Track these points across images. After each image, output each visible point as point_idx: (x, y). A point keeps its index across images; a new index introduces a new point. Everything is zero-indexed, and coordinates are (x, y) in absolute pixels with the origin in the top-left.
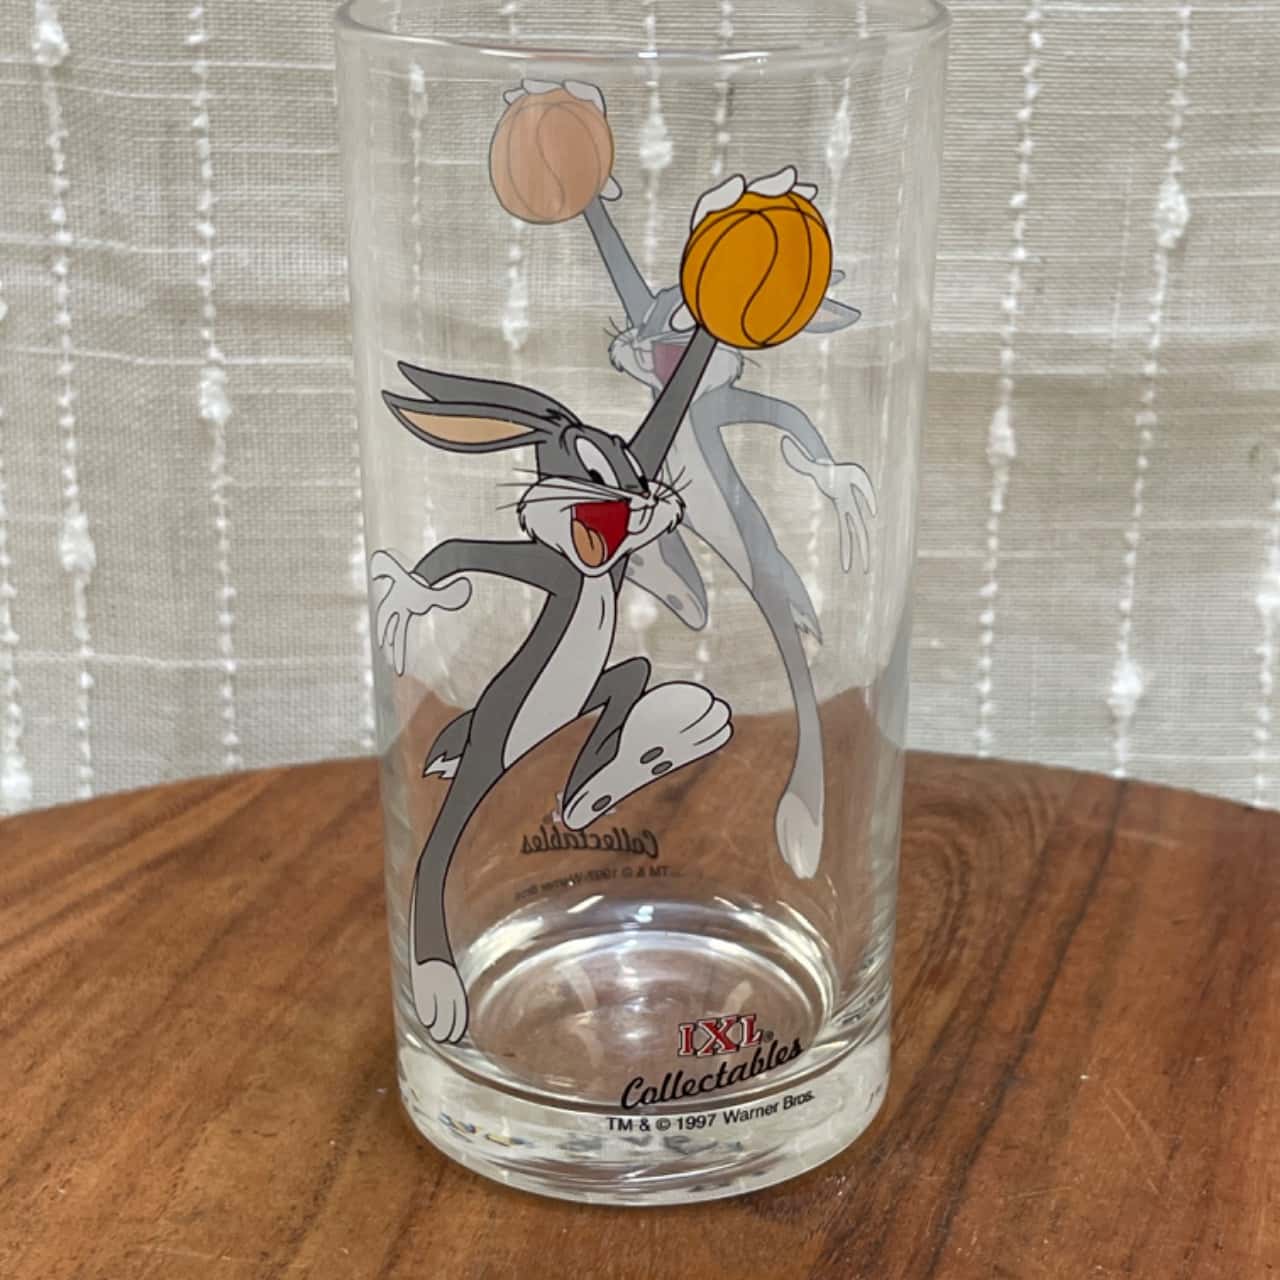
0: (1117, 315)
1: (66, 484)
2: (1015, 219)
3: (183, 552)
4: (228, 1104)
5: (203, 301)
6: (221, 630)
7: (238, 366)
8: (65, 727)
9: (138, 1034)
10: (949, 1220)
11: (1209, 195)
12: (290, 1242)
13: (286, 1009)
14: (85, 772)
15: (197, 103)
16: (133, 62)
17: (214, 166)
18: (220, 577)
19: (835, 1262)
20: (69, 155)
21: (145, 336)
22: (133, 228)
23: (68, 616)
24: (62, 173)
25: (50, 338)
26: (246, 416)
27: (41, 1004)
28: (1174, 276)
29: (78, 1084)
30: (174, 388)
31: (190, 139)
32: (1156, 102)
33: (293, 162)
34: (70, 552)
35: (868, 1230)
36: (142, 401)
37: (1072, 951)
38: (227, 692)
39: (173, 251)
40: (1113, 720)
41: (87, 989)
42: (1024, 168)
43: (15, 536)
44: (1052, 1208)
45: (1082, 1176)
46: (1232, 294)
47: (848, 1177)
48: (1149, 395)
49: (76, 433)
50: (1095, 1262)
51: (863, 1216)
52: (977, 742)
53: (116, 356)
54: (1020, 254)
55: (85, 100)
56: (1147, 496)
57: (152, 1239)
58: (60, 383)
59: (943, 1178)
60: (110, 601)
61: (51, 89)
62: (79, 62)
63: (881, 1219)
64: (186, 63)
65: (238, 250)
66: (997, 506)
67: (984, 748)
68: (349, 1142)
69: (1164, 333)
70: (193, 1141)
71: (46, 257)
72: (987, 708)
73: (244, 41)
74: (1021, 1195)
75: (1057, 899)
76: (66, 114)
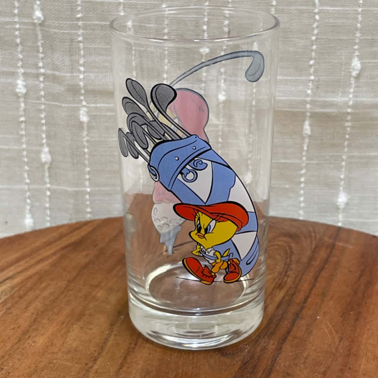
0: (340, 95)
1: (43, 139)
2: (311, 68)
3: (75, 158)
4: (80, 320)
5: (81, 89)
6: (86, 180)
7: (91, 107)
8: (42, 206)
9: (57, 298)
10: (276, 359)
11: (366, 61)
12: (94, 360)
13: (98, 292)
14: (48, 218)
15: (79, 34)
16: (61, 22)
17: (84, 51)
18: (86, 165)
19: (243, 370)
20: (44, 48)
21: (65, 98)
22: (62, 68)
23: (43, 176)
24: (42, 53)
25: (38, 99)
26: (93, 121)
27: (31, 289)
28: (356, 84)
29: (40, 313)
30: (73, 113)
31: (77, 44)
32: (351, 35)
33: (106, 50)
34: (44, 158)
35: (253, 361)
36: (64, 116)
37: (319, 280)
38: (87, 197)
39: (72, 75)
40: (338, 209)
41: (44, 285)
42: (313, 54)
43: (29, 153)
44: (305, 356)
45: (314, 347)
46: (373, 90)
47: (249, 346)
48: (349, 118)
49: (46, 125)
50: (315, 372)
51: (252, 357)
52: (299, 214)
53: (57, 104)
54: (312, 78)
55: (48, 33)
56: (348, 146)
57: (57, 358)
58: (40, 111)
59: (275, 347)
60: (55, 171)
61: (39, 29)
62: (46, 21)
63: (257, 358)
64: (77, 22)
65: (91, 75)
66: (305, 148)
67: (301, 217)
68: (112, 331)
69: (353, 100)
70: (70, 330)
71: (37, 76)
72: (302, 205)
73: (93, 16)
74: (297, 352)
75: (316, 263)
76: (43, 37)
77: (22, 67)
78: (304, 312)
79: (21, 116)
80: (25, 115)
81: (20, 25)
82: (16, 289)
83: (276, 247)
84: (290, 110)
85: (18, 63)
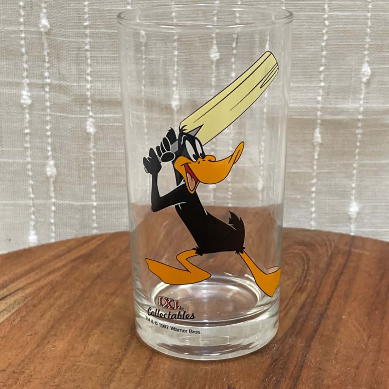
0: (350, 101)
1: (48, 151)
2: (321, 74)
3: (81, 171)
4: (99, 325)
5: (88, 99)
6: (92, 193)
7: (98, 117)
8: (47, 222)
9: (73, 306)
10: (306, 356)
11: (376, 67)
12: (119, 362)
13: (114, 299)
14: (53, 235)
15: (87, 42)
16: (68, 30)
17: (91, 60)
18: (92, 178)
19: (274, 367)
20: (50, 57)
21: (71, 109)
22: (68, 78)
23: (48, 190)
24: (48, 62)
25: (44, 110)
26: (100, 132)
27: (44, 298)
28: (366, 90)
29: (56, 320)
30: (79, 123)
31: (84, 53)
32: (361, 40)
33: (114, 59)
34: (49, 171)
35: (283, 358)
36: (70, 127)
37: (339, 283)
38: (94, 211)
39: (79, 84)
40: (350, 219)
41: (57, 294)
42: (323, 60)
43: (33, 167)
44: (335, 352)
45: (343, 344)
46: (384, 96)
47: (277, 344)
48: (360, 125)
49: (51, 137)
50: (348, 367)
51: (281, 355)
52: (311, 225)
53: (63, 114)
54: (322, 84)
55: (55, 41)
56: (359, 154)
57: (80, 361)
58: (46, 122)
59: (304, 344)
60: (60, 185)
61: (44, 38)
62: (53, 30)
63: (286, 355)
64: (83, 31)
65: (98, 84)
66: (316, 157)
67: (313, 227)
68: (134, 335)
69: (364, 107)
70: (90, 335)
71: (43, 86)
72: (314, 215)
73: (100, 24)
74: (326, 349)
75: (335, 268)
76: (49, 45)
77: (27, 77)
78: (329, 312)
79: (26, 128)
80: (29, 127)
81: (25, 34)
82: (29, 299)
83: (292, 255)
84: (300, 117)
85: (23, 73)
